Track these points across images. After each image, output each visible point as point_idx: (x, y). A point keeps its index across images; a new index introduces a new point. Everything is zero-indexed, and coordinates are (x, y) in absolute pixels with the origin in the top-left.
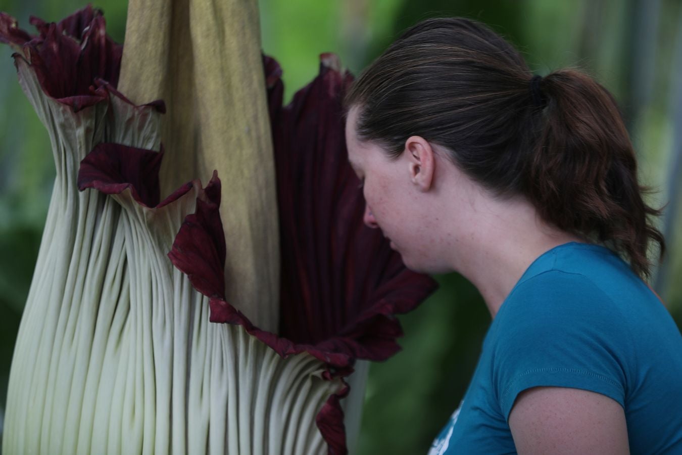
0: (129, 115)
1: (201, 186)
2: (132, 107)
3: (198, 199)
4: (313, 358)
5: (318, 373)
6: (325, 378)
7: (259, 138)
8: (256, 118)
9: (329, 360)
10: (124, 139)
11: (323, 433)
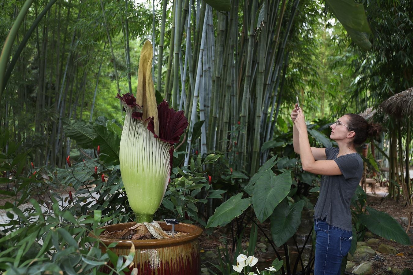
0: (138, 108)
1: (151, 118)
2: (139, 106)
3: (151, 120)
4: (169, 143)
5: (169, 145)
8: (156, 108)
9: (171, 143)
10: (137, 111)
11: (170, 153)
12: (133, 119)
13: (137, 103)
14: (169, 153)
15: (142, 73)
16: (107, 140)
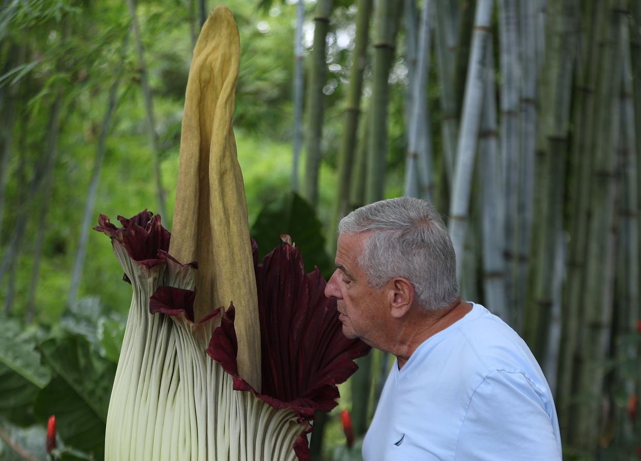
0: (178, 270)
1: (224, 310)
2: (180, 265)
3: (222, 318)
4: (293, 410)
5: (295, 419)
6: (299, 422)
7: (250, 283)
8: (248, 272)
9: (303, 412)
10: (174, 284)
11: (297, 454)
12: (157, 315)
13: (172, 252)
14: (293, 453)
15: (196, 133)
16: (92, 393)
